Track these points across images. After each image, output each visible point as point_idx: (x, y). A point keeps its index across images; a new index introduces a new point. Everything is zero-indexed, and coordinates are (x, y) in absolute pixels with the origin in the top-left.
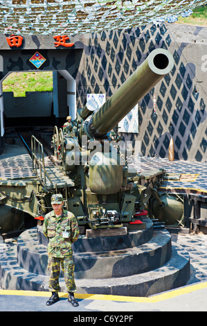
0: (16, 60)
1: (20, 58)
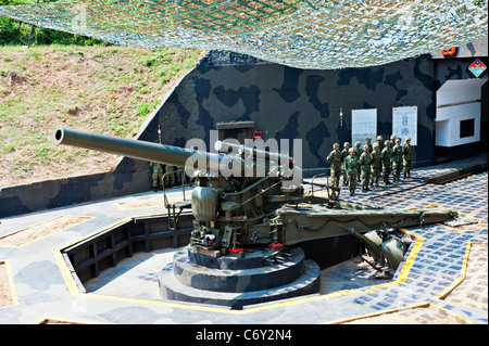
0: (454, 68)
1: (459, 67)
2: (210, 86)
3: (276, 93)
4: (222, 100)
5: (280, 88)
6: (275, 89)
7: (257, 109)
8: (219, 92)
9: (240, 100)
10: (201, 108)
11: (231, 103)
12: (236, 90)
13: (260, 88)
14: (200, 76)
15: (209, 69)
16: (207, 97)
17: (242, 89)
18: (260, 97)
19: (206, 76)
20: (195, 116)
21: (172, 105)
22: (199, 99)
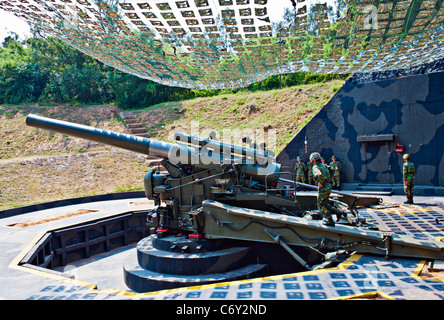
2: (354, 102)
3: (421, 106)
4: (364, 115)
5: (424, 100)
6: (418, 102)
7: (400, 123)
8: (362, 107)
9: (382, 114)
10: (346, 123)
11: (373, 118)
12: (378, 105)
13: (402, 101)
14: (345, 94)
15: (352, 88)
16: (351, 112)
17: (383, 104)
18: (403, 111)
19: (349, 95)
20: (341, 131)
21: (320, 121)
22: (345, 115)
